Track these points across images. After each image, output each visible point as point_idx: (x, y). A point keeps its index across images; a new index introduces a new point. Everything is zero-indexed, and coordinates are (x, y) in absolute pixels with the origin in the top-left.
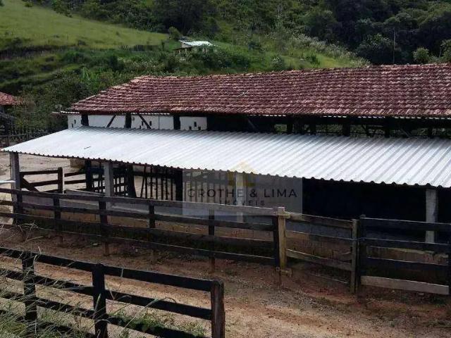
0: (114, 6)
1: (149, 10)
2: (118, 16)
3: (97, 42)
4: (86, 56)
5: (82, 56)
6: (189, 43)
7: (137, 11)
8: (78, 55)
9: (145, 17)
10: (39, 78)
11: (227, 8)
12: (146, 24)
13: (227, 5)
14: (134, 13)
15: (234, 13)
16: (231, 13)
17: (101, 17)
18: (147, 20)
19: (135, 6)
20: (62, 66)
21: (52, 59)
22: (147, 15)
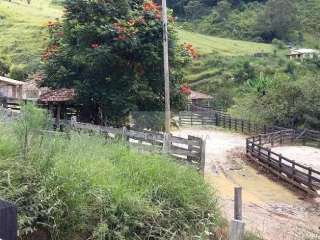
0: (222, 25)
1: (248, 27)
2: (225, 32)
3: (224, 51)
4: (224, 61)
5: (221, 62)
6: (298, 51)
7: (239, 28)
8: (218, 61)
9: (246, 32)
10: (191, 78)
11: (308, 24)
12: (246, 37)
13: (308, 22)
14: (237, 29)
15: (314, 27)
16: (311, 27)
17: (213, 33)
18: (247, 34)
19: (238, 24)
20: (206, 69)
21: (199, 64)
22: (247, 31)
